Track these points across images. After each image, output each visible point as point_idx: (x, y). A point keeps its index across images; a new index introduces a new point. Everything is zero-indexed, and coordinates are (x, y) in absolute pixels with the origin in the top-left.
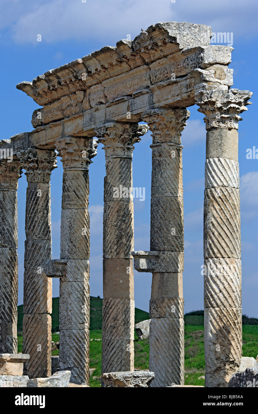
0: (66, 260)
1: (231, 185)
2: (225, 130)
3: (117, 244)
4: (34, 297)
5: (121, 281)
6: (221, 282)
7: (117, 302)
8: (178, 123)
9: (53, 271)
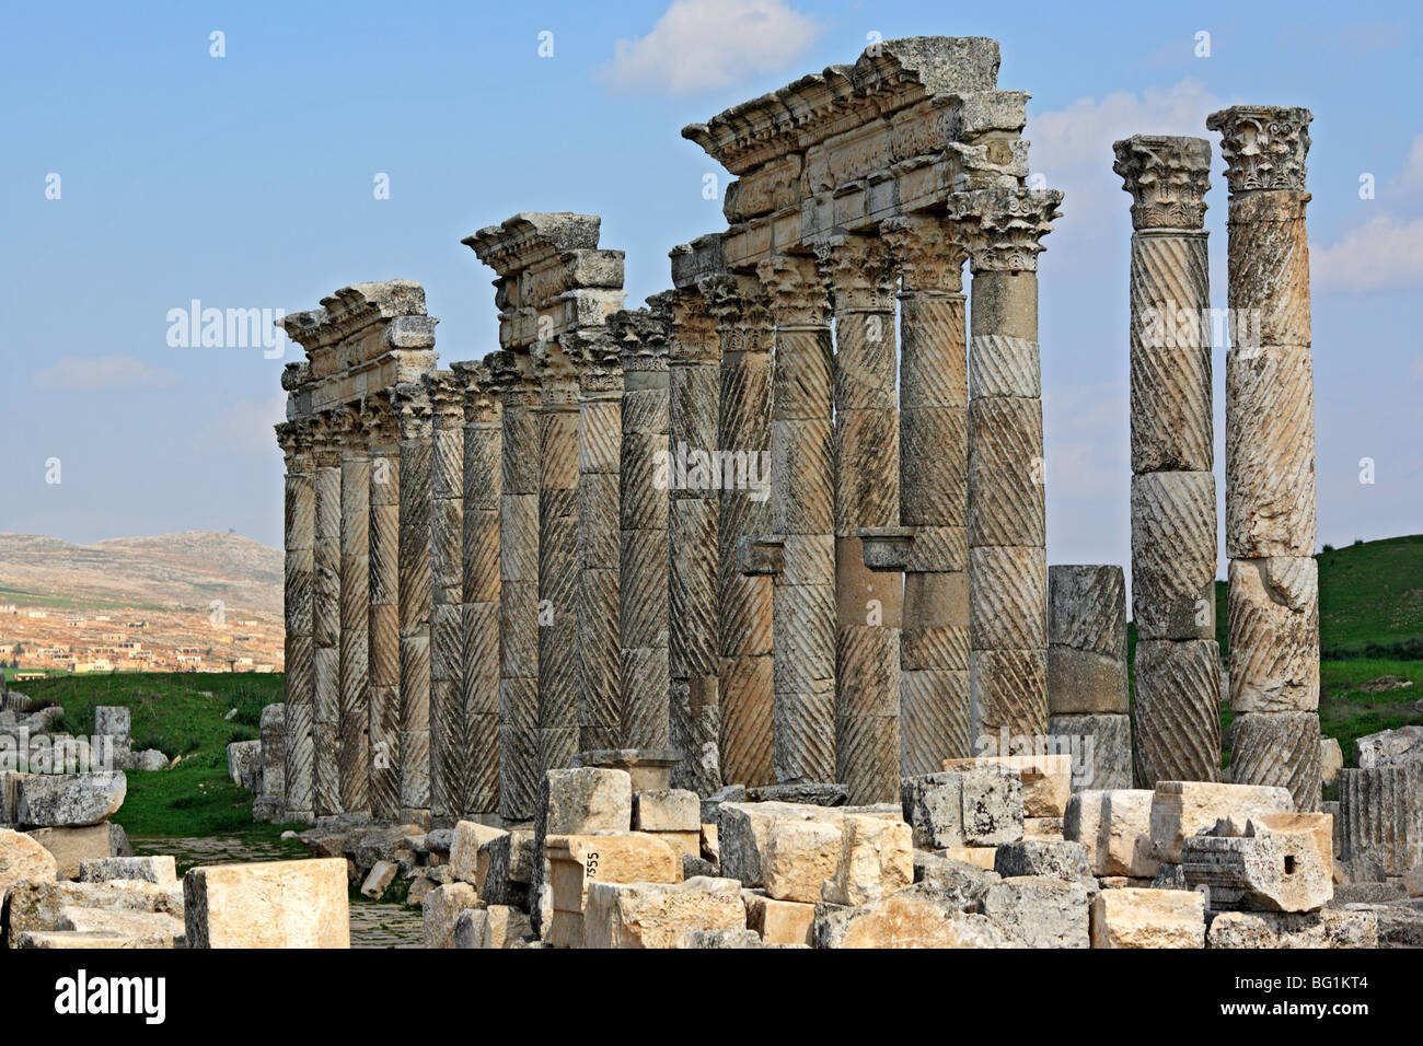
0: (780, 538)
1: (1018, 392)
2: (1003, 276)
3: (859, 505)
4: (739, 618)
5: (870, 588)
6: (998, 596)
7: (861, 633)
8: (951, 246)
9: (754, 562)
